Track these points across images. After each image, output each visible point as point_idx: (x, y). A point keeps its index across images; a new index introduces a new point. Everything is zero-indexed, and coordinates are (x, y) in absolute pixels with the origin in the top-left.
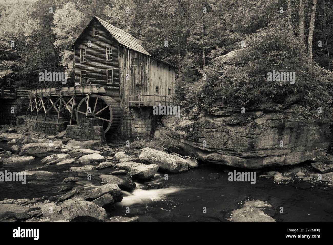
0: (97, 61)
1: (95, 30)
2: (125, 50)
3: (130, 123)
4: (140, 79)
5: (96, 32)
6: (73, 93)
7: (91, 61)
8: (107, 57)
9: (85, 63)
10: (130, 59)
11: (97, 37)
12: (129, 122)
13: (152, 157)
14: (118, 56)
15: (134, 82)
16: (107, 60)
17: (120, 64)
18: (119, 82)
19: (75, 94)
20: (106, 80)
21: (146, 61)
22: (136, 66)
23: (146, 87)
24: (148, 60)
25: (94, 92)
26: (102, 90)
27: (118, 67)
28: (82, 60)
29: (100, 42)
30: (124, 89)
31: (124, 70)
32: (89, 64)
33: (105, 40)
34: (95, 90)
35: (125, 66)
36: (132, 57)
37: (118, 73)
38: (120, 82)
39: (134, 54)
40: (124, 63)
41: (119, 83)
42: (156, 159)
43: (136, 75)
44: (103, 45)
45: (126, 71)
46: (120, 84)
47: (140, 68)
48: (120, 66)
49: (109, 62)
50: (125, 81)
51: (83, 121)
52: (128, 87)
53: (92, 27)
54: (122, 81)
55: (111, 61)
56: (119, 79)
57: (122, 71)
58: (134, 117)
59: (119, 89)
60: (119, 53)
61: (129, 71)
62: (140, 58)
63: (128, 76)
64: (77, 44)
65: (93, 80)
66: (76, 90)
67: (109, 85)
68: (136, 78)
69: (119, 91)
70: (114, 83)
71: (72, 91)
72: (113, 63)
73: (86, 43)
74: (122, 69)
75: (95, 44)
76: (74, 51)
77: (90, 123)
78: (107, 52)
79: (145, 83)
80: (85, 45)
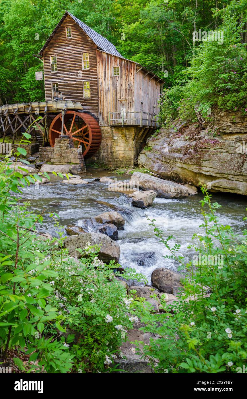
0: (70, 70)
1: (68, 30)
2: (105, 56)
3: (111, 145)
4: (123, 92)
5: (69, 32)
6: (46, 110)
7: (64, 71)
8: (83, 65)
9: (56, 73)
10: (111, 67)
11: (70, 39)
12: (109, 144)
13: (145, 182)
14: (96, 64)
15: (116, 96)
16: (83, 69)
17: (99, 74)
18: (98, 96)
19: (48, 110)
20: (82, 93)
21: (130, 69)
22: (118, 77)
23: (131, 103)
24: (134, 69)
25: (70, 108)
26: (79, 106)
27: (97, 78)
28: (53, 70)
29: (74, 46)
30: (103, 104)
31: (104, 82)
32: (62, 75)
33: (80, 43)
34: (71, 105)
35: (105, 76)
36: (113, 64)
37: (97, 84)
38: (99, 96)
39: (116, 61)
40: (104, 72)
41: (98, 97)
42: (151, 184)
43: (119, 88)
44: (77, 49)
45: (106, 82)
46: (100, 99)
47: (124, 78)
48: (99, 77)
49: (86, 71)
50: (106, 95)
51: (58, 142)
52: (108, 103)
53: (63, 27)
54: (101, 95)
55: (89, 71)
56: (98, 93)
57: (102, 83)
58: (116, 138)
59: (98, 105)
60: (98, 60)
61: (109, 82)
62: (123, 67)
63: (108, 89)
64: (46, 50)
65: (67, 94)
66: (49, 106)
67: (86, 100)
68: (118, 91)
69: (98, 107)
70: (92, 97)
71: (44, 107)
72: (91, 73)
73: (57, 47)
74: (101, 80)
75: (68, 48)
76: (43, 58)
77: (66, 144)
78: (82, 59)
79: (130, 97)
80: (56, 50)
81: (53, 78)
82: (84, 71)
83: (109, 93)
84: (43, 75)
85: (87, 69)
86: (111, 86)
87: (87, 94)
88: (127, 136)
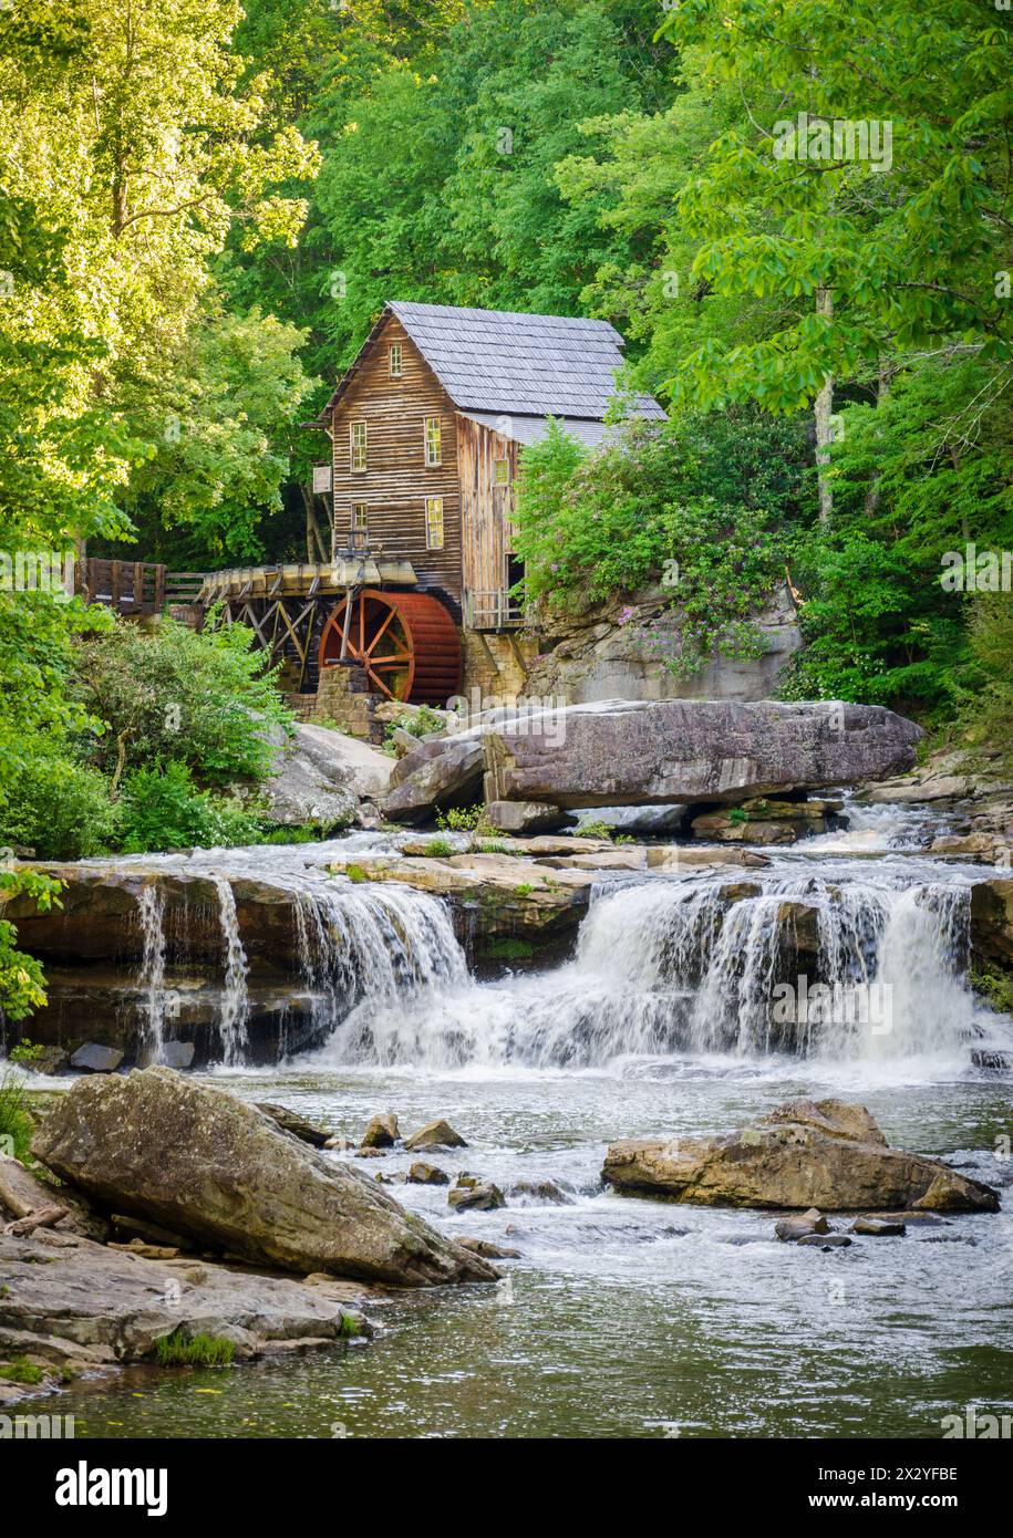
0: (395, 466)
1: (393, 352)
2: (477, 429)
3: (490, 686)
5: (395, 364)
6: (313, 587)
7: (382, 468)
8: (427, 452)
9: (364, 474)
10: (488, 462)
11: (398, 379)
12: (486, 684)
14: (456, 452)
15: (501, 541)
16: (428, 463)
17: (462, 480)
18: (461, 542)
19: (320, 587)
20: (424, 535)
22: (505, 488)
25: (369, 581)
26: (406, 573)
27: (457, 490)
28: (357, 465)
29: (406, 400)
30: (473, 566)
31: (474, 502)
32: (377, 478)
33: (420, 392)
34: (373, 574)
35: (476, 486)
36: (495, 454)
37: (459, 509)
38: (464, 543)
39: (499, 445)
40: (474, 474)
41: (461, 546)
43: (506, 519)
44: (414, 405)
45: (478, 503)
46: (464, 549)
48: (463, 487)
49: (434, 470)
50: (477, 538)
51: (327, 677)
52: (484, 562)
53: (383, 344)
54: (468, 541)
55: (439, 469)
56: (460, 533)
57: (468, 505)
58: (501, 666)
59: (460, 569)
60: (461, 439)
61: (485, 503)
63: (484, 521)
64: (341, 404)
65: (389, 535)
66: (323, 574)
67: (432, 553)
68: (505, 528)
69: (461, 574)
70: (446, 545)
71: (310, 580)
72: (445, 476)
73: (367, 399)
74: (467, 497)
75: (393, 404)
76: (333, 428)
77: (343, 684)
78: (426, 435)
80: (363, 405)
81: (356, 488)
82: (429, 470)
83: (485, 533)
84: (332, 476)
85: (436, 464)
86: (489, 515)
87: (436, 539)
88: (526, 660)
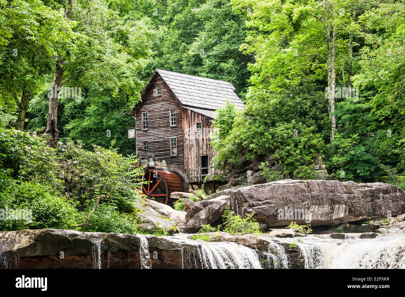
0: (159, 127)
1: (158, 87)
2: (190, 112)
4: (205, 147)
5: (159, 91)
7: (154, 128)
8: (171, 122)
9: (147, 131)
10: (194, 123)
11: (160, 96)
14: (182, 121)
15: (199, 151)
16: (171, 125)
17: (184, 130)
18: (183, 152)
20: (170, 151)
23: (211, 158)
25: (150, 166)
26: (164, 164)
27: (182, 134)
28: (144, 127)
29: (163, 103)
30: (188, 161)
32: (151, 131)
33: (168, 100)
34: (151, 164)
36: (196, 120)
37: (183, 141)
38: (185, 153)
39: (198, 117)
41: (183, 154)
43: (201, 144)
44: (165, 105)
46: (185, 155)
48: (184, 133)
49: (173, 128)
50: (190, 151)
52: (192, 159)
53: (154, 84)
55: (175, 127)
56: (183, 149)
59: (183, 162)
60: (183, 116)
62: (204, 122)
63: (192, 145)
64: (139, 107)
65: (156, 151)
67: (173, 157)
68: (200, 147)
69: (184, 164)
70: (178, 154)
72: (178, 129)
73: (149, 104)
75: (158, 105)
76: (135, 115)
78: (170, 115)
79: (210, 153)
80: (147, 106)
81: (144, 136)
82: (171, 128)
83: (193, 149)
84: (135, 132)
85: (174, 125)
86: (194, 142)
87: (174, 152)
